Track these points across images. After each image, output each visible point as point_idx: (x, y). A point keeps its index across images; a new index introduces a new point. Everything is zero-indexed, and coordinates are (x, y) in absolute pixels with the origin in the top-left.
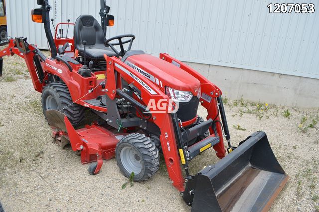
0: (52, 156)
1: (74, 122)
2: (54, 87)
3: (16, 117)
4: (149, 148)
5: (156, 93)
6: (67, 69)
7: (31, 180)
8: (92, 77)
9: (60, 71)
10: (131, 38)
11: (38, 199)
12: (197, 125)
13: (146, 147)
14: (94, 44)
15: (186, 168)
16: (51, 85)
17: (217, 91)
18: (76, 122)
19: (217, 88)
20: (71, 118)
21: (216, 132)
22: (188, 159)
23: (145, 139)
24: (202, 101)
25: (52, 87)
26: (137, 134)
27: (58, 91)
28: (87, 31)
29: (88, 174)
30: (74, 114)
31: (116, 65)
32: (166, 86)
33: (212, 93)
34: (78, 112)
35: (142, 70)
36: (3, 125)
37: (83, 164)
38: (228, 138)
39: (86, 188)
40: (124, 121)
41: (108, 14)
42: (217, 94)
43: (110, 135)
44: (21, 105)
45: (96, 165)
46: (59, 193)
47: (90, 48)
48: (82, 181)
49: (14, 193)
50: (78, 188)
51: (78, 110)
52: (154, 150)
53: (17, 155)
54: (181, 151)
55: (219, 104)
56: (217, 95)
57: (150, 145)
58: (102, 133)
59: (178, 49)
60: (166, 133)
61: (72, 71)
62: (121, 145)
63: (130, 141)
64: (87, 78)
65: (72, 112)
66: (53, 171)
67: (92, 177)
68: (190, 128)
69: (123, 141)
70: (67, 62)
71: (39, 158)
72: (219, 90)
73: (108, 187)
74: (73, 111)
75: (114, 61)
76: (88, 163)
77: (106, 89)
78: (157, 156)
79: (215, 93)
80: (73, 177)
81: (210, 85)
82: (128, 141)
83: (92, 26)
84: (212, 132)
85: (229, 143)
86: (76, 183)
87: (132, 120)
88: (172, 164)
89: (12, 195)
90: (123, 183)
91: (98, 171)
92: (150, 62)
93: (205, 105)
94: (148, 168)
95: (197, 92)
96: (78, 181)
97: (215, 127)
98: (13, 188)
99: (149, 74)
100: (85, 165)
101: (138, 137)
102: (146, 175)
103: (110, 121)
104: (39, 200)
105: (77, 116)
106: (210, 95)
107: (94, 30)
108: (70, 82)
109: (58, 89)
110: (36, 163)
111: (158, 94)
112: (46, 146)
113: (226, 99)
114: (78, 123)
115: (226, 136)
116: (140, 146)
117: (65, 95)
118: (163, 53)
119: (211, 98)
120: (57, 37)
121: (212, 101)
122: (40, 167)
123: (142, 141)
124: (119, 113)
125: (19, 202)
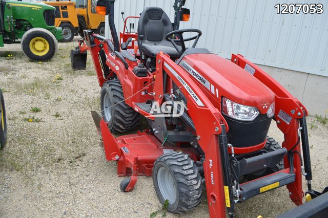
0: (91, 161)
1: (126, 126)
2: (110, 85)
3: (78, 112)
4: (189, 175)
5: (203, 105)
6: (123, 66)
7: (58, 184)
8: (148, 77)
9: (117, 68)
10: (197, 34)
11: (53, 209)
12: (265, 152)
13: (185, 172)
14: (161, 40)
15: (230, 213)
16: (108, 83)
17: (300, 111)
18: (129, 125)
19: (301, 105)
20: (123, 121)
21: (292, 165)
22: (236, 201)
23: (186, 162)
24: (279, 122)
25: (108, 85)
26: (180, 152)
27: (113, 90)
28: (153, 25)
29: (120, 190)
30: (127, 117)
31: (165, 64)
32: (222, 97)
33: (293, 112)
34: (131, 115)
35: (197, 73)
36: (62, 119)
37: (119, 176)
38: (309, 177)
39: (109, 207)
40: (171, 133)
41: (183, 7)
42: (299, 114)
43: (158, 147)
44: (88, 100)
45: (128, 181)
46: (77, 207)
47: (155, 44)
48: (109, 197)
49: (34, 197)
50: (100, 206)
51: (132, 113)
52: (195, 179)
53: (58, 153)
54: (226, 188)
55: (301, 128)
56: (299, 116)
57: (191, 171)
58: (151, 144)
59: (269, 51)
60: (211, 161)
61: (127, 69)
62: (158, 163)
63: (168, 161)
64: (141, 78)
65: (124, 114)
66: (84, 179)
67: (123, 194)
68: (247, 157)
69: (160, 159)
70: (123, 59)
71: (78, 160)
72: (304, 108)
73: (136, 212)
74: (126, 113)
75: (164, 60)
76: (124, 176)
77: (154, 93)
78: (197, 187)
79: (296, 112)
80: (102, 190)
81: (291, 101)
82: (165, 161)
83: (160, 19)
84: (287, 165)
85: (309, 186)
86: (101, 199)
87: (181, 133)
88: (214, 202)
89: (30, 198)
90: (154, 210)
91: (129, 189)
92: (210, 64)
93: (282, 126)
94: (183, 201)
95: (266, 110)
96: (104, 197)
97: (292, 160)
98: (36, 190)
99: (204, 79)
100: (121, 178)
101: (178, 158)
102: (181, 208)
103: (156, 132)
104: (54, 211)
105: (130, 119)
106: (290, 114)
107: (162, 24)
108: (124, 81)
109: (113, 87)
110: (71, 166)
111: (206, 106)
112: (92, 148)
113: (326, 119)
114: (131, 127)
115: (306, 174)
116: (177, 170)
117: (118, 95)
118: (236, 54)
119: (290, 119)
120: (126, 31)
121: (292, 122)
122: (74, 171)
123: (181, 164)
124: (166, 123)
125: (34, 208)
